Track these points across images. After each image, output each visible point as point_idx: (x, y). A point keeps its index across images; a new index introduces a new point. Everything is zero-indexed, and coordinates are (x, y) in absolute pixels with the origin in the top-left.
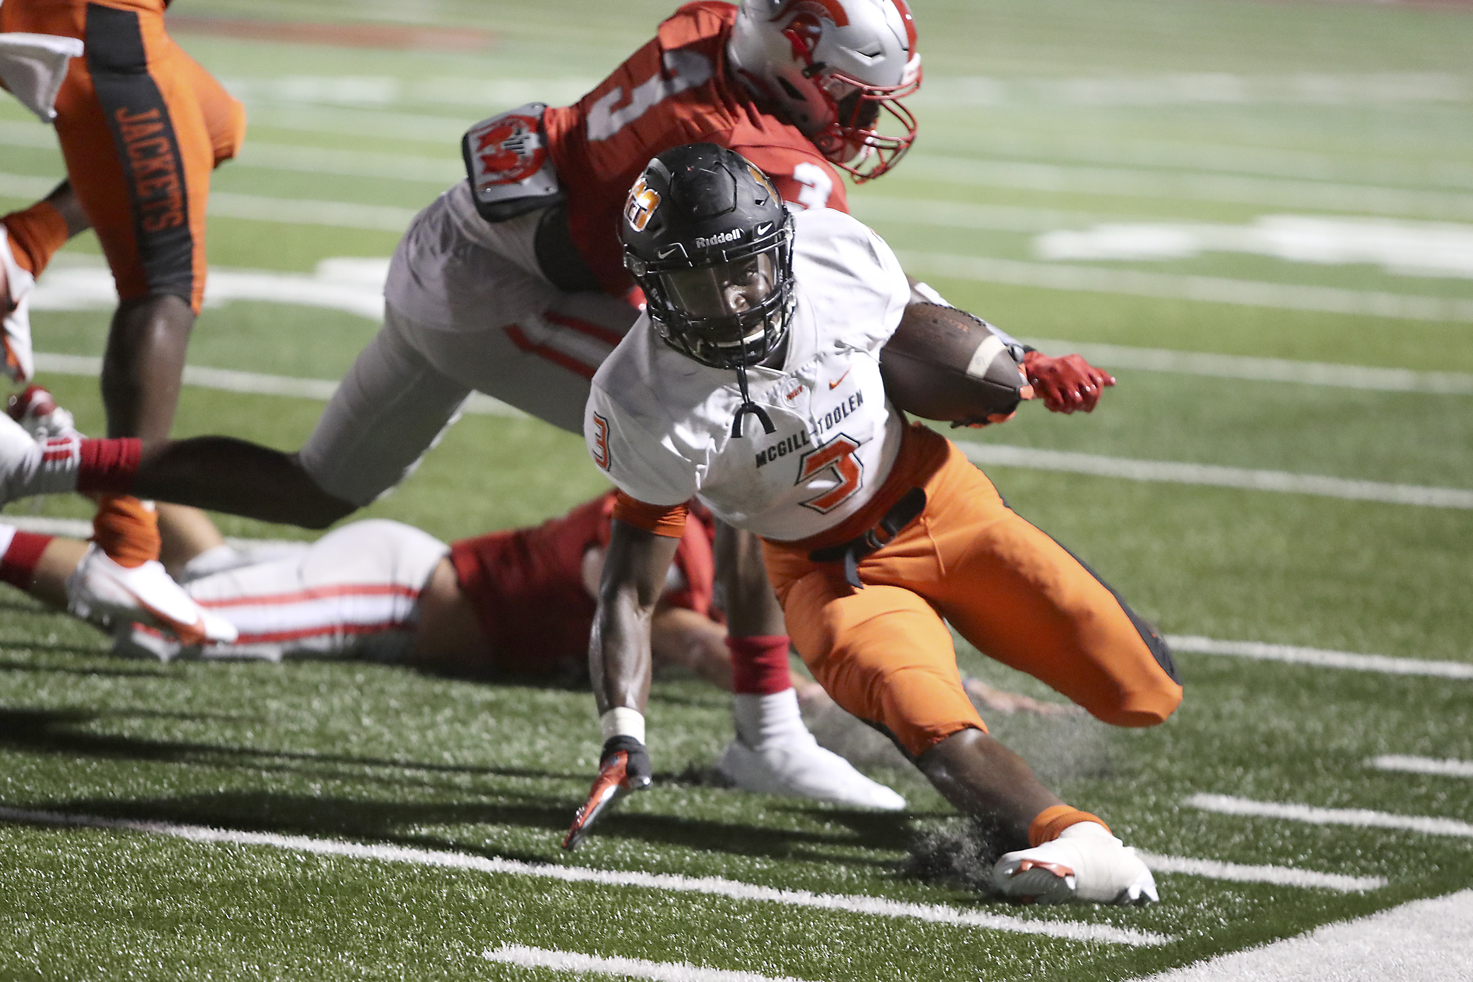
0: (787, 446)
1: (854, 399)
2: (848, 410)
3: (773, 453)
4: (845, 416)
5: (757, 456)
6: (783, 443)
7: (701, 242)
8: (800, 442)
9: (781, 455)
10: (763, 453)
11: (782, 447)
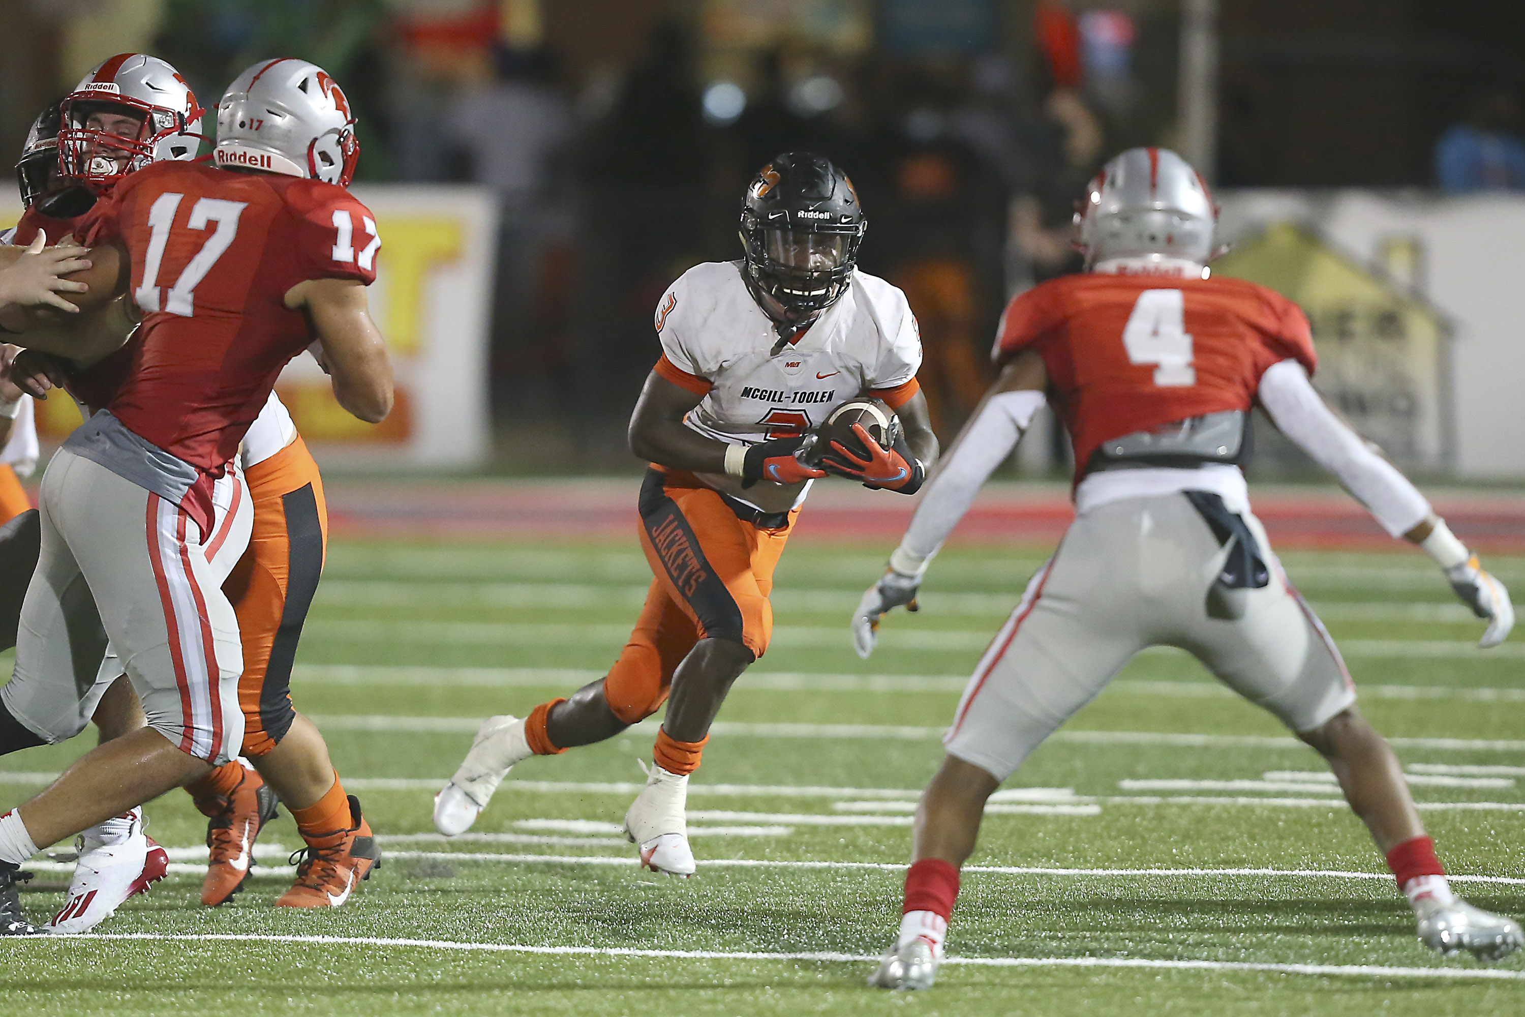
0: (767, 395)
1: (827, 395)
2: (819, 399)
3: (756, 393)
4: (814, 402)
5: (746, 388)
6: (766, 392)
7: (801, 214)
8: (777, 398)
9: (760, 398)
10: (751, 389)
11: (764, 393)
